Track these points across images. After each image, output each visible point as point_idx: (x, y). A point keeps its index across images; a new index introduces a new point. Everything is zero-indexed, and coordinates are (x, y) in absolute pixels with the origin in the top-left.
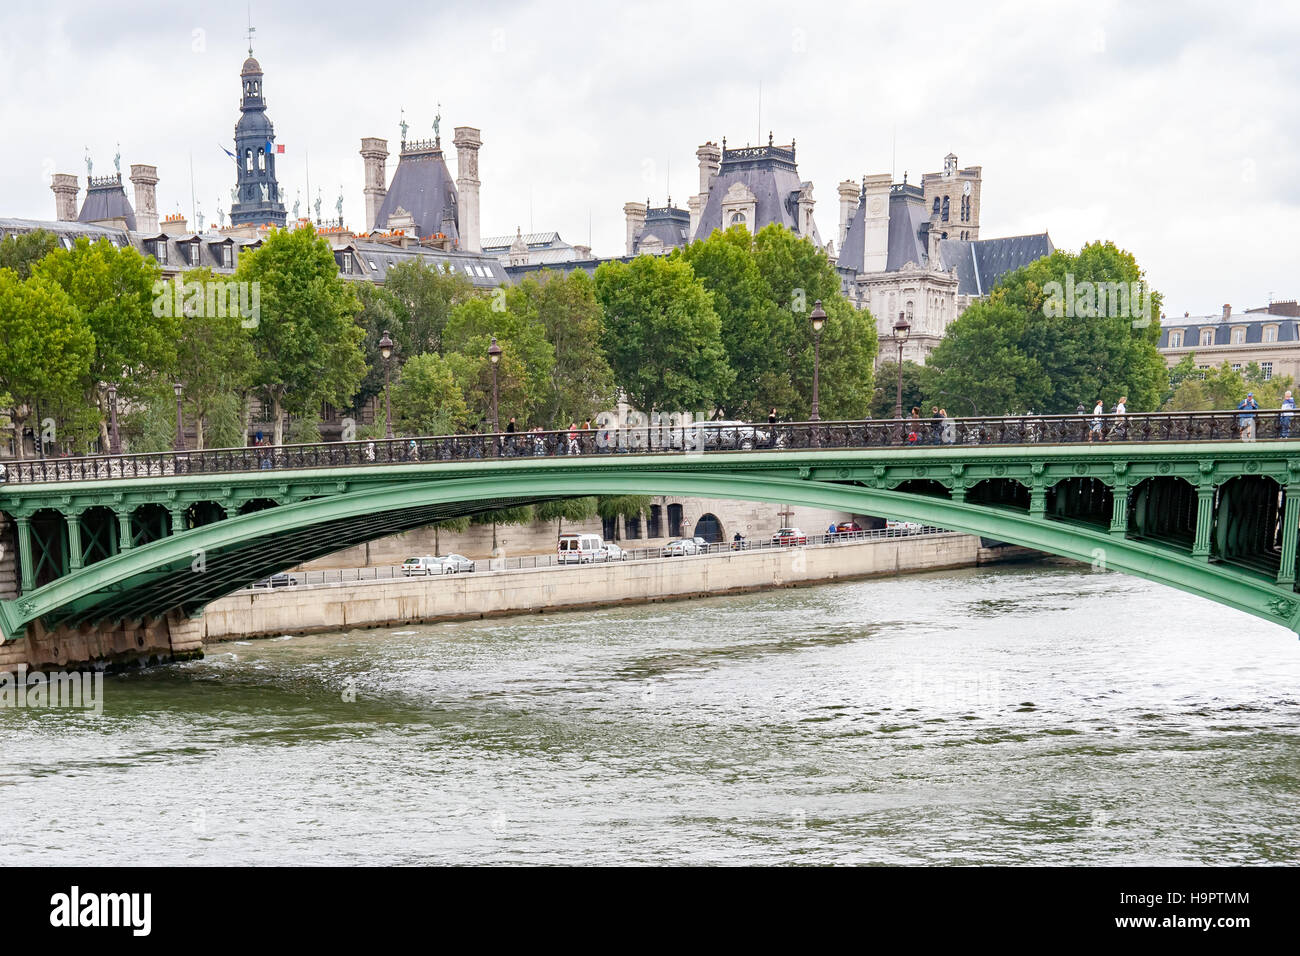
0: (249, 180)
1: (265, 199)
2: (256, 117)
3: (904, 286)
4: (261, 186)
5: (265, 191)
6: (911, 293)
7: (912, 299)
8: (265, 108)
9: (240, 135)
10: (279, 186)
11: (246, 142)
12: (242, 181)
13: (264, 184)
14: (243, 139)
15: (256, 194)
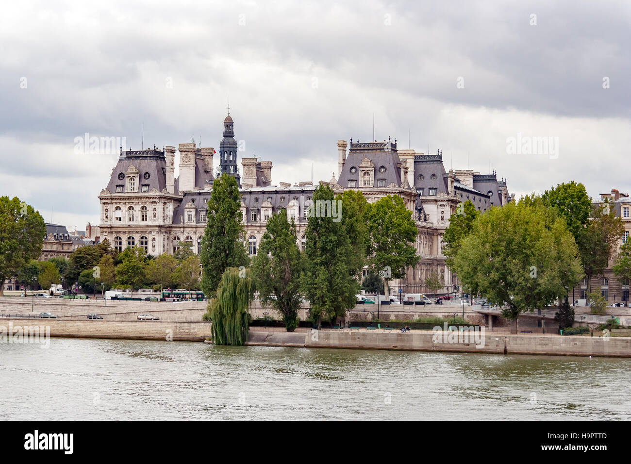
0: (226, 164)
1: (232, 172)
2: (230, 140)
3: (439, 203)
4: (230, 167)
5: (232, 168)
6: (443, 207)
7: (444, 210)
8: (234, 136)
9: (222, 146)
10: (238, 167)
11: (225, 149)
12: (222, 164)
13: (231, 166)
14: (224, 147)
15: (228, 169)
